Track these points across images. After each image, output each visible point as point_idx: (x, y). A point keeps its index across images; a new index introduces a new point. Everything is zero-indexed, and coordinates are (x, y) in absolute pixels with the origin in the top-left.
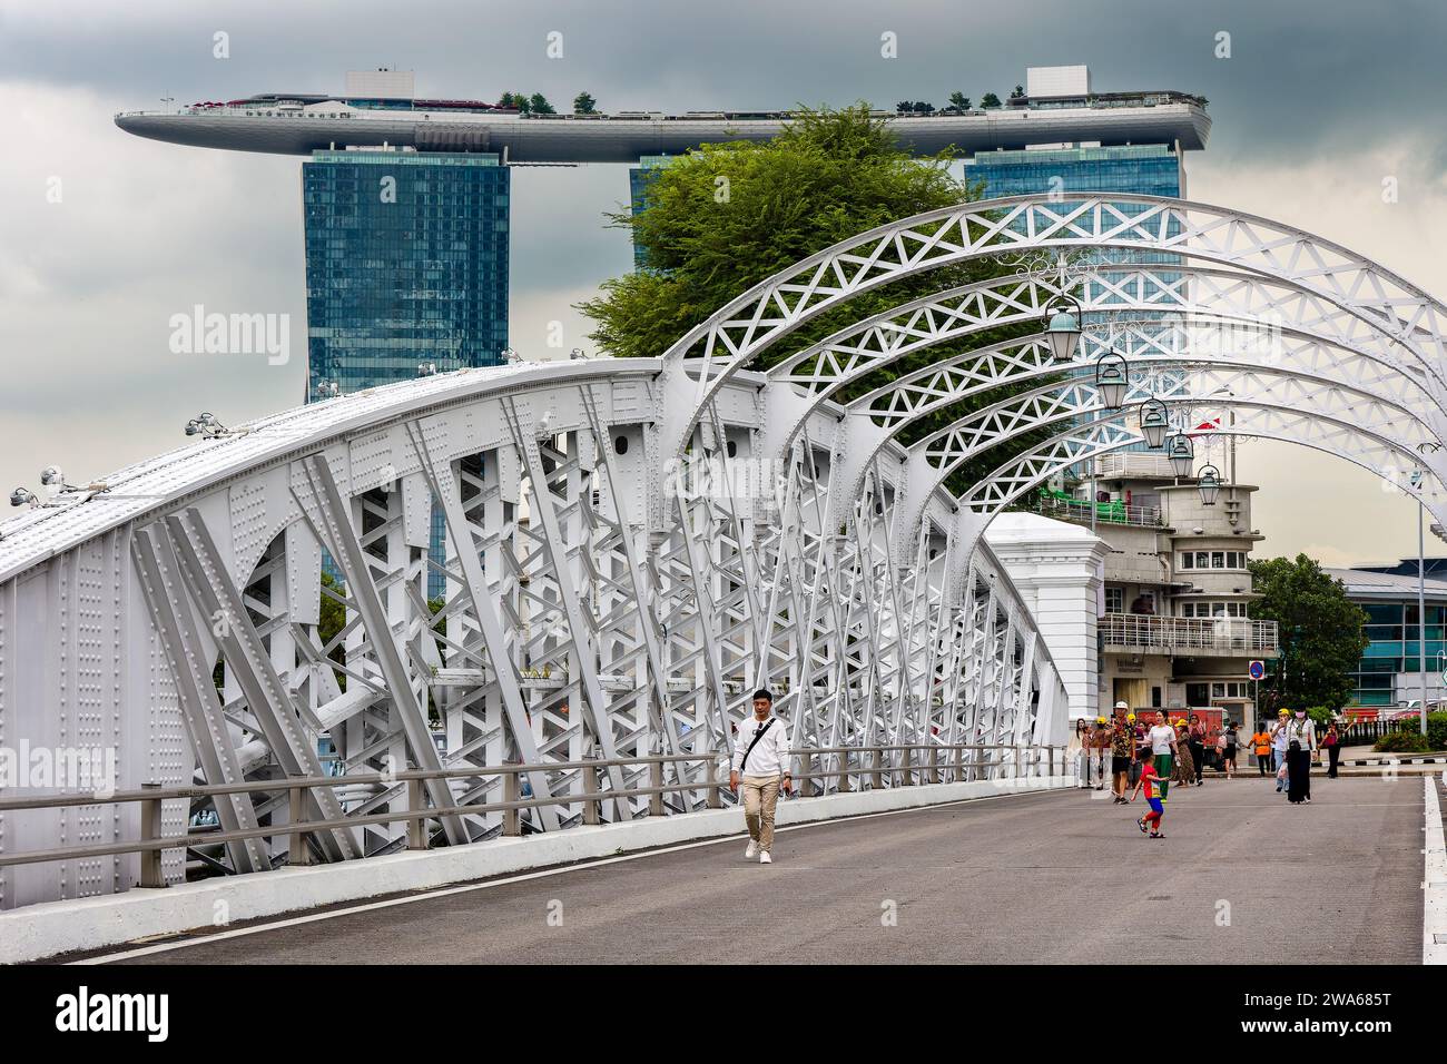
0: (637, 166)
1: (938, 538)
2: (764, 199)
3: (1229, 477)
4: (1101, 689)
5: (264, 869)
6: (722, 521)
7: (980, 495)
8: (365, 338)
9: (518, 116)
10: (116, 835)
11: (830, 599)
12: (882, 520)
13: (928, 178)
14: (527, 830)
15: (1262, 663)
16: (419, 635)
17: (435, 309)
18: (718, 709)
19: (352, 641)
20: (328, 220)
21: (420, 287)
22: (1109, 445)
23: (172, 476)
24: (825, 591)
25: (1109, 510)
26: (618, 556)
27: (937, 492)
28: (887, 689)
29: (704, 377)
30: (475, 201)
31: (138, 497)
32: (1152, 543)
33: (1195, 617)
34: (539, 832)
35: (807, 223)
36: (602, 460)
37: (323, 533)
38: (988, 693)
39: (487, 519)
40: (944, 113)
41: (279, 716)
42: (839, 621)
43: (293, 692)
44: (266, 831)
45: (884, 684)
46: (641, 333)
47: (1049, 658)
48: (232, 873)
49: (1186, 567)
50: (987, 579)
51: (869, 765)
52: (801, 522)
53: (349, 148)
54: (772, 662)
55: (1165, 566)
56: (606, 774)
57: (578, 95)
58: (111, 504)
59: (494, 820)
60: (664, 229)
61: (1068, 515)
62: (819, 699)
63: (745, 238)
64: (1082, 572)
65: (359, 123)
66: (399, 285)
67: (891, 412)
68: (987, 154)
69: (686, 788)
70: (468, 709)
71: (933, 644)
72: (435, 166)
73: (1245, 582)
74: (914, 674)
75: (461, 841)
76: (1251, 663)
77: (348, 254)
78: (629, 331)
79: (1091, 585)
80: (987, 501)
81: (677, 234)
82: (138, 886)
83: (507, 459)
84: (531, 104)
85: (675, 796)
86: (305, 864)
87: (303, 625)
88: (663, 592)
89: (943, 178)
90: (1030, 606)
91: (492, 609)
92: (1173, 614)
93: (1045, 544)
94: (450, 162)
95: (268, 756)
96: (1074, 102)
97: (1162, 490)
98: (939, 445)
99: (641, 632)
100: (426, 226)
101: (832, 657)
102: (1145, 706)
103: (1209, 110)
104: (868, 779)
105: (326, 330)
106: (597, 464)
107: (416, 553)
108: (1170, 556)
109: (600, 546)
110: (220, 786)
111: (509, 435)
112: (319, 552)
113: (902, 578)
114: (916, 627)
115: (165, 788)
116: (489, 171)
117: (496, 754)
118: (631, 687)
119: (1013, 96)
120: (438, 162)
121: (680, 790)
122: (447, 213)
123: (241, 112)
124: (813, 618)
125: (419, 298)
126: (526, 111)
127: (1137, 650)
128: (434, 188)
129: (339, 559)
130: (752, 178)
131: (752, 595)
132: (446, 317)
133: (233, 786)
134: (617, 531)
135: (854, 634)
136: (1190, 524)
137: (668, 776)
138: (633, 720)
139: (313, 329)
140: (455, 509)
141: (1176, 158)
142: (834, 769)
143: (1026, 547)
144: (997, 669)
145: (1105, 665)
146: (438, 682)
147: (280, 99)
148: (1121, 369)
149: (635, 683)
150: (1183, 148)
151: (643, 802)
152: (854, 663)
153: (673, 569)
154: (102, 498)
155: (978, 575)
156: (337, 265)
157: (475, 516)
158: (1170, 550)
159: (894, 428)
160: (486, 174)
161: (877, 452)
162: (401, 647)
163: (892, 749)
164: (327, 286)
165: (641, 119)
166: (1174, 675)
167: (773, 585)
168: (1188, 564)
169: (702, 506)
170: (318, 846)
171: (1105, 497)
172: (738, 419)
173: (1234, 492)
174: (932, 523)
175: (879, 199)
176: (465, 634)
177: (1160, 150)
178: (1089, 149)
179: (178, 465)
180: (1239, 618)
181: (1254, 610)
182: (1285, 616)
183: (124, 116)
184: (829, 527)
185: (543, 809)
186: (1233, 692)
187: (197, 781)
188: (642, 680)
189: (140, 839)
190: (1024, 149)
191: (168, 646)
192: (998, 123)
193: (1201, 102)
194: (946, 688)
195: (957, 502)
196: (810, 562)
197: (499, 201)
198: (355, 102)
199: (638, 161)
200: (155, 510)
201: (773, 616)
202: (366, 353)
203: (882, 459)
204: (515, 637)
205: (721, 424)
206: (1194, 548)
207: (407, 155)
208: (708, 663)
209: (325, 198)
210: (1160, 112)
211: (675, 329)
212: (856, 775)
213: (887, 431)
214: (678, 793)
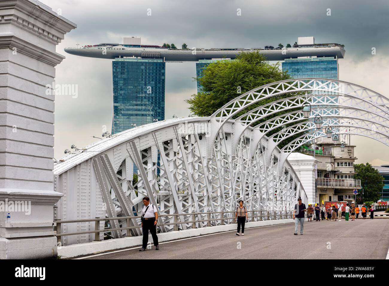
0: (198, 62)
1: (276, 159)
2: (232, 74)
3: (349, 144)
4: (316, 197)
5: (121, 237)
6: (224, 156)
7: (286, 149)
8: (128, 106)
9: (167, 49)
10: (89, 229)
11: (250, 174)
12: (262, 155)
13: (274, 69)
14: (179, 229)
15: (357, 190)
16: (155, 183)
17: (146, 99)
18: (223, 201)
19: (139, 185)
20: (119, 76)
21: (142, 93)
22: (318, 137)
23: (101, 146)
24: (248, 172)
25: (318, 151)
26: (200, 164)
27: (276, 148)
28: (263, 196)
29: (220, 121)
30: (156, 71)
31: (94, 152)
32: (329, 160)
33: (340, 179)
34: (181, 230)
35: (243, 80)
36: (196, 141)
37: (134, 159)
38: (288, 198)
39: (170, 156)
40: (276, 49)
41: (124, 202)
42: (252, 180)
43: (127, 196)
44: (121, 228)
45: (263, 195)
46: (201, 108)
47: (303, 189)
48: (113, 238)
49: (338, 166)
50: (288, 169)
51: (259, 215)
52: (243, 156)
53: (124, 57)
54: (236, 190)
55: (332, 166)
56: (197, 216)
57: (183, 44)
58: (88, 153)
59: (171, 227)
60: (207, 81)
61: (308, 153)
62: (247, 199)
63: (228, 84)
64: (311, 167)
65: (127, 51)
66: (137, 93)
67: (265, 129)
68: (288, 59)
69: (215, 220)
70: (165, 201)
71: (274, 185)
72: (146, 62)
73: (353, 170)
74: (270, 193)
75: (164, 232)
76: (354, 190)
77: (124, 84)
78: (198, 107)
79: (314, 171)
80: (288, 150)
81: (211, 83)
82: (94, 241)
83: (175, 141)
84: (171, 46)
85: (213, 222)
86: (131, 236)
87: (129, 181)
88: (210, 173)
89: (277, 69)
90: (299, 176)
91: (171, 177)
92: (335, 178)
93: (302, 160)
94: (150, 61)
95: (121, 211)
96: (310, 46)
97: (332, 147)
98: (276, 137)
99: (205, 183)
100: (144, 77)
101: (250, 189)
102: (327, 201)
103: (345, 48)
104: (259, 218)
105: (118, 104)
106: (195, 142)
107: (154, 164)
108: (334, 163)
109: (196, 162)
110: (112, 218)
111: (175, 136)
112: (133, 164)
113: (267, 169)
114: (270, 181)
115: (100, 218)
116: (160, 63)
117: (172, 211)
118: (203, 196)
119: (294, 44)
120: (147, 61)
121: (214, 220)
122: (149, 74)
123: (97, 48)
124: (246, 179)
125: (142, 96)
126: (169, 48)
127: (325, 187)
128: (146, 67)
129: (137, 165)
130: (230, 69)
131: (231, 174)
132: (149, 101)
133: (114, 218)
134: (199, 158)
135: (255, 183)
136: (339, 155)
137: (211, 217)
138: (203, 204)
139: (115, 104)
140: (163, 153)
141: (336, 60)
142: (251, 216)
143: (297, 161)
144: (290, 191)
145: (317, 191)
146: (159, 194)
147: (107, 45)
148: (320, 119)
149: (204, 195)
150: (338, 58)
151: (206, 223)
152: (255, 190)
153: (212, 167)
154: (85, 152)
155: (286, 168)
156: (121, 87)
157: (167, 155)
158: (334, 162)
159: (265, 133)
160: (159, 64)
161: (261, 138)
162: (151, 186)
163: (264, 211)
164: (118, 92)
165: (199, 50)
166: (335, 193)
167: (236, 171)
168: (338, 165)
169: (219, 152)
170: (133, 232)
171: (317, 148)
172: (228, 131)
173: (350, 147)
174: (274, 156)
175: (261, 74)
176: (165, 183)
177: (332, 58)
178: (314, 58)
179: (102, 144)
180: (351, 179)
181: (355, 177)
182: (363, 178)
183: (67, 49)
184: (249, 157)
185: (183, 224)
186: (349, 198)
187: (106, 217)
188: (205, 194)
189: (95, 230)
190: (297, 58)
191: (100, 186)
192: (291, 51)
193: (343, 46)
194: (278, 196)
195: (280, 150)
196: (245, 165)
197: (162, 71)
198: (126, 46)
199: (198, 61)
200: (98, 155)
201: (236, 179)
202: (128, 110)
203: (263, 140)
204: (176, 184)
205: (224, 132)
206: (340, 161)
207: (139, 59)
208: (221, 190)
209: (118, 70)
210: (332, 49)
211: (210, 107)
212: (256, 217)
213: (263, 134)
214: (214, 221)
